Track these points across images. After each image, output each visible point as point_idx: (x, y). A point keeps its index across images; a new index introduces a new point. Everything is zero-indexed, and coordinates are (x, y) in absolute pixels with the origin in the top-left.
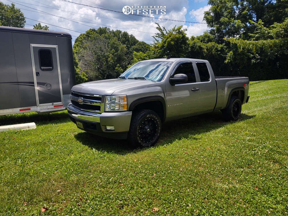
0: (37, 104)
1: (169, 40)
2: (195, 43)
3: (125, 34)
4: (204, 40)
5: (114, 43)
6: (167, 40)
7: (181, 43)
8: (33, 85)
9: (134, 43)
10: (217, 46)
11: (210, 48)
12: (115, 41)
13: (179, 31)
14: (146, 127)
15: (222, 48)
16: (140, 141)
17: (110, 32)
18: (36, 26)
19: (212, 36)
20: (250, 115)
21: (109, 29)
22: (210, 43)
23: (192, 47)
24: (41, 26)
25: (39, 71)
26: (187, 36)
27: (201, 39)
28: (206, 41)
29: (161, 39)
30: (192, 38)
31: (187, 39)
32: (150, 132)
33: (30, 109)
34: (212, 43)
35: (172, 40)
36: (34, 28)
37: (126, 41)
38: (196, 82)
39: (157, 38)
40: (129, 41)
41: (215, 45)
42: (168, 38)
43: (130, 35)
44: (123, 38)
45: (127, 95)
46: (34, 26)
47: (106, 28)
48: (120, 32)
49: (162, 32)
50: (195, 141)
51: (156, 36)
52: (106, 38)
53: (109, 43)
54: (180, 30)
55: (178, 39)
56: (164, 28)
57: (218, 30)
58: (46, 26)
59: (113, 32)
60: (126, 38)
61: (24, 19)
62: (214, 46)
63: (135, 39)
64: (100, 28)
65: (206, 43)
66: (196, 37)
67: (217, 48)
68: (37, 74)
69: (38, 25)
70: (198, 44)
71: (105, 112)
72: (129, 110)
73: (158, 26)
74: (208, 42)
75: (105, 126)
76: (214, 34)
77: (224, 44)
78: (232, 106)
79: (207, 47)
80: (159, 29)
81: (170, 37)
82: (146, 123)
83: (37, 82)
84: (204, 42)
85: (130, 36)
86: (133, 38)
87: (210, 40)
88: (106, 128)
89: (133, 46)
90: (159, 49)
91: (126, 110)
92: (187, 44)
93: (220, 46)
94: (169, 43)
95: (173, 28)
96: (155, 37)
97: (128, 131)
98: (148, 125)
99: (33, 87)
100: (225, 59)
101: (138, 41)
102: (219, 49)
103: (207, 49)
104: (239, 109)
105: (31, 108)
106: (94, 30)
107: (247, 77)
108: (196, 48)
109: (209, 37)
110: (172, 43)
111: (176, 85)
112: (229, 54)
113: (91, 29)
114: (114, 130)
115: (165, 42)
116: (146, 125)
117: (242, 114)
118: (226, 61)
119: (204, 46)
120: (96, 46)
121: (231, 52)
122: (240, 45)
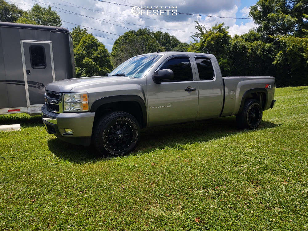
0: (28, 105)
1: (208, 39)
2: (237, 42)
3: (167, 35)
4: (249, 39)
5: (152, 45)
6: (207, 39)
7: (223, 43)
8: (23, 84)
9: (175, 45)
10: (265, 45)
11: (255, 48)
12: (153, 43)
13: (220, 30)
14: (118, 132)
15: (270, 47)
16: (107, 149)
17: (150, 33)
18: (75, 29)
19: (259, 34)
20: (277, 123)
21: (149, 31)
22: (255, 42)
23: (235, 47)
24: (80, 29)
25: (30, 69)
26: (229, 34)
27: (245, 37)
28: (251, 40)
29: (201, 38)
30: (235, 36)
31: (230, 37)
32: (123, 139)
33: (19, 110)
34: (258, 42)
35: (212, 39)
36: (73, 30)
37: (167, 43)
38: (193, 81)
39: (196, 38)
40: (170, 43)
41: (261, 44)
42: (207, 38)
43: (172, 36)
44: (164, 40)
45: (89, 92)
46: (73, 29)
47: (146, 29)
48: (161, 33)
49: (202, 32)
50: (180, 151)
51: (195, 36)
52: (144, 40)
53: (147, 45)
54: (222, 28)
55: (219, 38)
56: (204, 27)
57: (266, 27)
58: (84, 28)
59: (154, 34)
60: (167, 39)
61: (60, 22)
62: (260, 46)
63: (177, 40)
64: (140, 29)
65: (251, 42)
66: (240, 36)
67: (264, 48)
68: (28, 72)
69: (77, 28)
70: (242, 44)
71: (64, 112)
72: (91, 111)
73: (197, 25)
74: (254, 40)
75: (64, 129)
76: (262, 32)
77: (272, 43)
78: (248, 111)
79: (251, 46)
80: (199, 28)
81: (210, 36)
82: (119, 127)
83: (28, 81)
84: (249, 41)
85: (171, 38)
86: (174, 39)
87: (256, 39)
88: (65, 132)
89: (174, 47)
90: (198, 50)
91: (87, 110)
92: (229, 43)
93: (268, 45)
94: (209, 43)
95: (214, 26)
96: (193, 37)
97: (91, 135)
98: (120, 130)
99: (23, 86)
100: (273, 60)
101: (180, 43)
102: (267, 49)
103: (252, 49)
104: (259, 115)
105: (21, 109)
106: (133, 32)
107: (272, 77)
108: (239, 48)
109: (255, 35)
110: (212, 42)
111: (161, 83)
112: (279, 54)
113: (130, 31)
114: (72, 135)
115: (204, 42)
116: (118, 130)
117: (264, 121)
118: (275, 63)
119: (248, 45)
120: (133, 48)
121: (281, 52)
122: (289, 43)
